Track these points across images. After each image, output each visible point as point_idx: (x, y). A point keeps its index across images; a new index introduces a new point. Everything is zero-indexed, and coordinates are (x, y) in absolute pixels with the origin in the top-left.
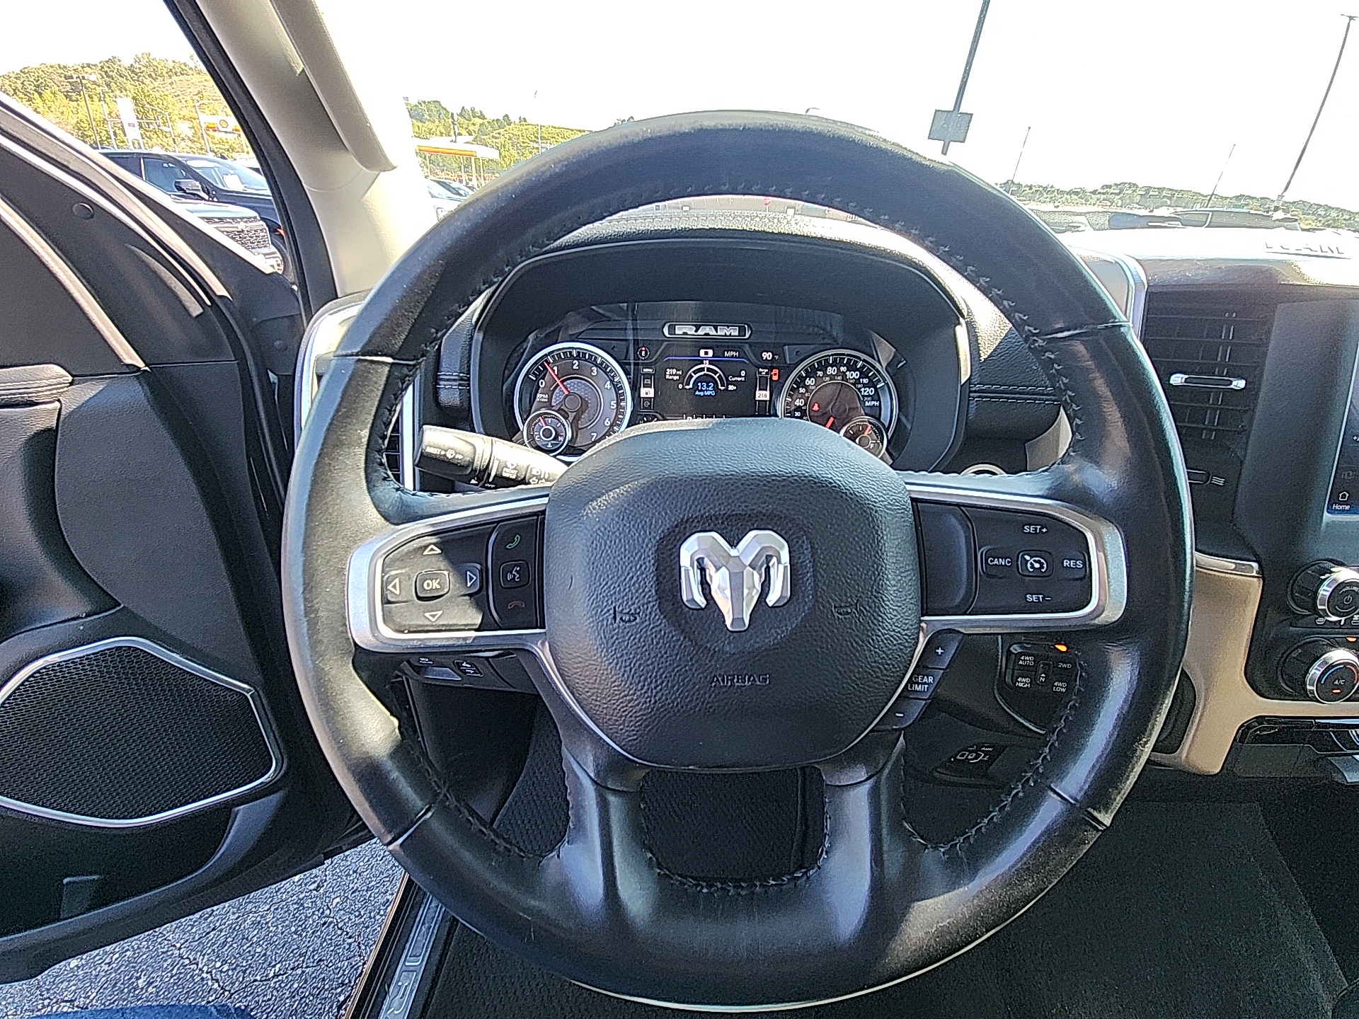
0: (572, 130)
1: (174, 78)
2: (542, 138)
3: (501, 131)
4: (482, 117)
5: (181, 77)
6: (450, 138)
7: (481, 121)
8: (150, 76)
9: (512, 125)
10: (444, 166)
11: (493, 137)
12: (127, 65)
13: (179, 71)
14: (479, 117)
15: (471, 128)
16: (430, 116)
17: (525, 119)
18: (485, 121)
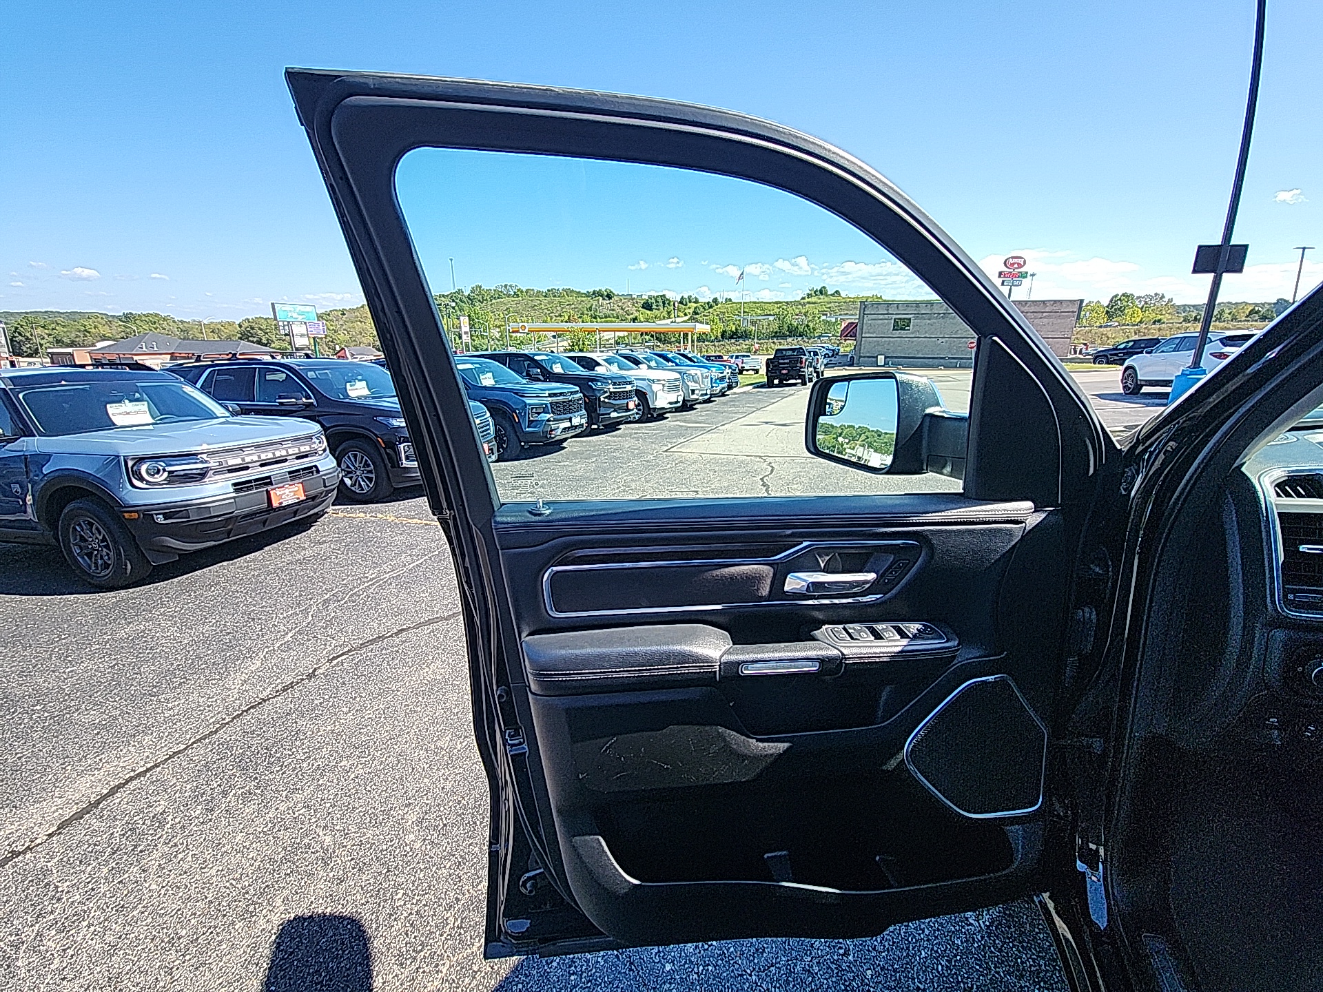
0: (770, 303)
1: (494, 301)
2: (744, 312)
3: (711, 310)
4: (696, 302)
5: (498, 300)
6: (670, 320)
7: (695, 305)
8: (479, 301)
9: (719, 305)
10: (665, 340)
11: (704, 315)
12: (466, 294)
13: (497, 296)
14: (694, 302)
15: (687, 311)
16: (657, 306)
17: (730, 300)
18: (698, 305)
